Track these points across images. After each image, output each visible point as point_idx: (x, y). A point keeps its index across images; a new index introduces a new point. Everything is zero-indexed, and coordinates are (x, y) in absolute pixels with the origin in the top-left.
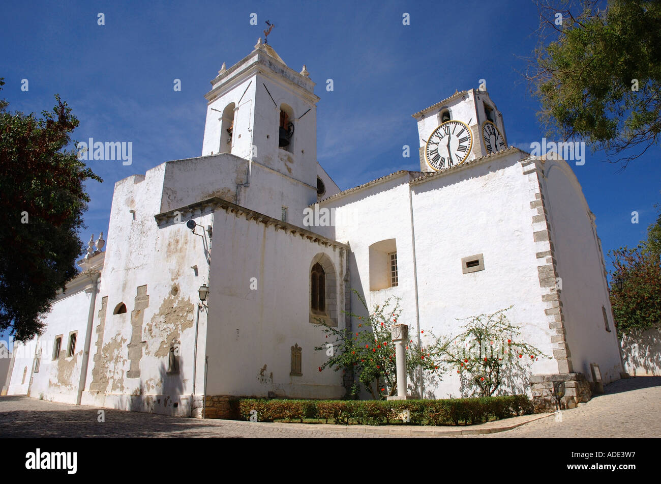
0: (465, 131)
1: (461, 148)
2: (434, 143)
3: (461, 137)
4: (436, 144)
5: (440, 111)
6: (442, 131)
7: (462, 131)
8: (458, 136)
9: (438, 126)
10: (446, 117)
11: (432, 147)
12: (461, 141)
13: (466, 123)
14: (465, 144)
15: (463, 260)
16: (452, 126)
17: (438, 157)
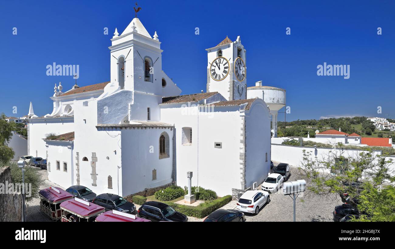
0: (227, 64)
1: (225, 72)
2: (214, 66)
3: (225, 66)
4: (215, 66)
5: (218, 50)
6: (217, 61)
7: (226, 63)
8: (224, 65)
9: (216, 58)
10: (220, 53)
11: (213, 68)
12: (225, 68)
13: (228, 60)
14: (227, 70)
15: (215, 143)
16: (222, 60)
17: (214, 73)
